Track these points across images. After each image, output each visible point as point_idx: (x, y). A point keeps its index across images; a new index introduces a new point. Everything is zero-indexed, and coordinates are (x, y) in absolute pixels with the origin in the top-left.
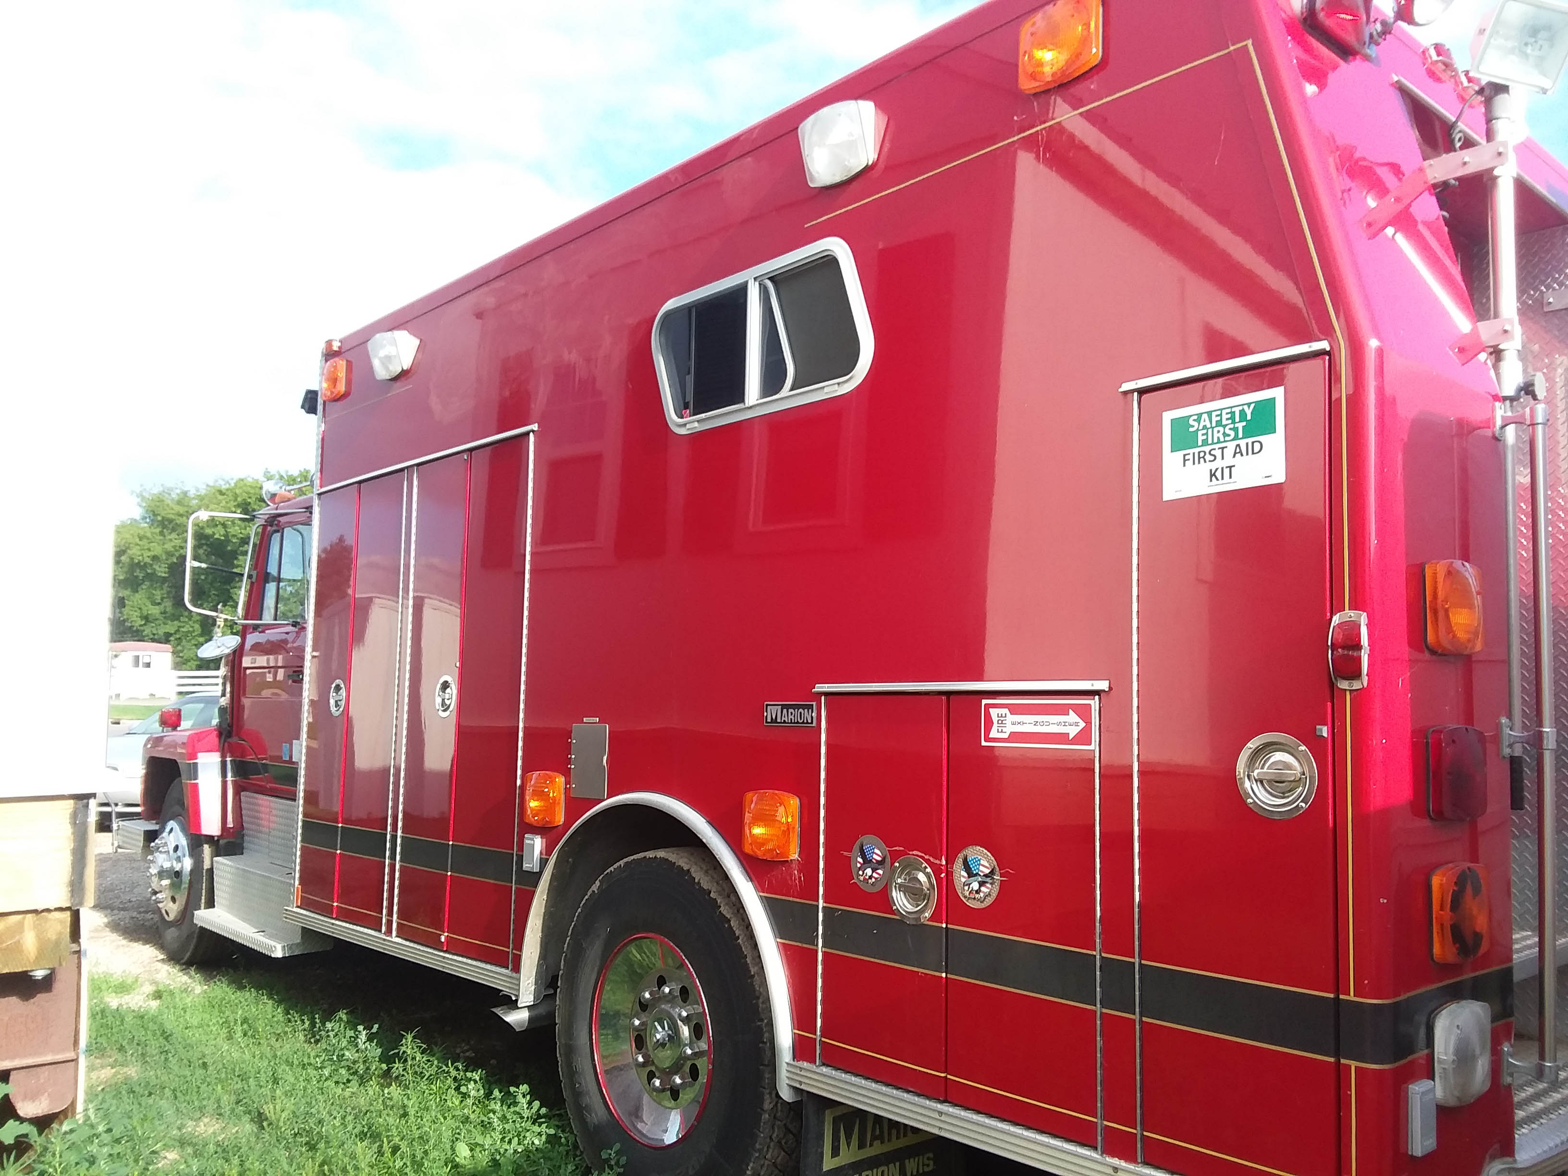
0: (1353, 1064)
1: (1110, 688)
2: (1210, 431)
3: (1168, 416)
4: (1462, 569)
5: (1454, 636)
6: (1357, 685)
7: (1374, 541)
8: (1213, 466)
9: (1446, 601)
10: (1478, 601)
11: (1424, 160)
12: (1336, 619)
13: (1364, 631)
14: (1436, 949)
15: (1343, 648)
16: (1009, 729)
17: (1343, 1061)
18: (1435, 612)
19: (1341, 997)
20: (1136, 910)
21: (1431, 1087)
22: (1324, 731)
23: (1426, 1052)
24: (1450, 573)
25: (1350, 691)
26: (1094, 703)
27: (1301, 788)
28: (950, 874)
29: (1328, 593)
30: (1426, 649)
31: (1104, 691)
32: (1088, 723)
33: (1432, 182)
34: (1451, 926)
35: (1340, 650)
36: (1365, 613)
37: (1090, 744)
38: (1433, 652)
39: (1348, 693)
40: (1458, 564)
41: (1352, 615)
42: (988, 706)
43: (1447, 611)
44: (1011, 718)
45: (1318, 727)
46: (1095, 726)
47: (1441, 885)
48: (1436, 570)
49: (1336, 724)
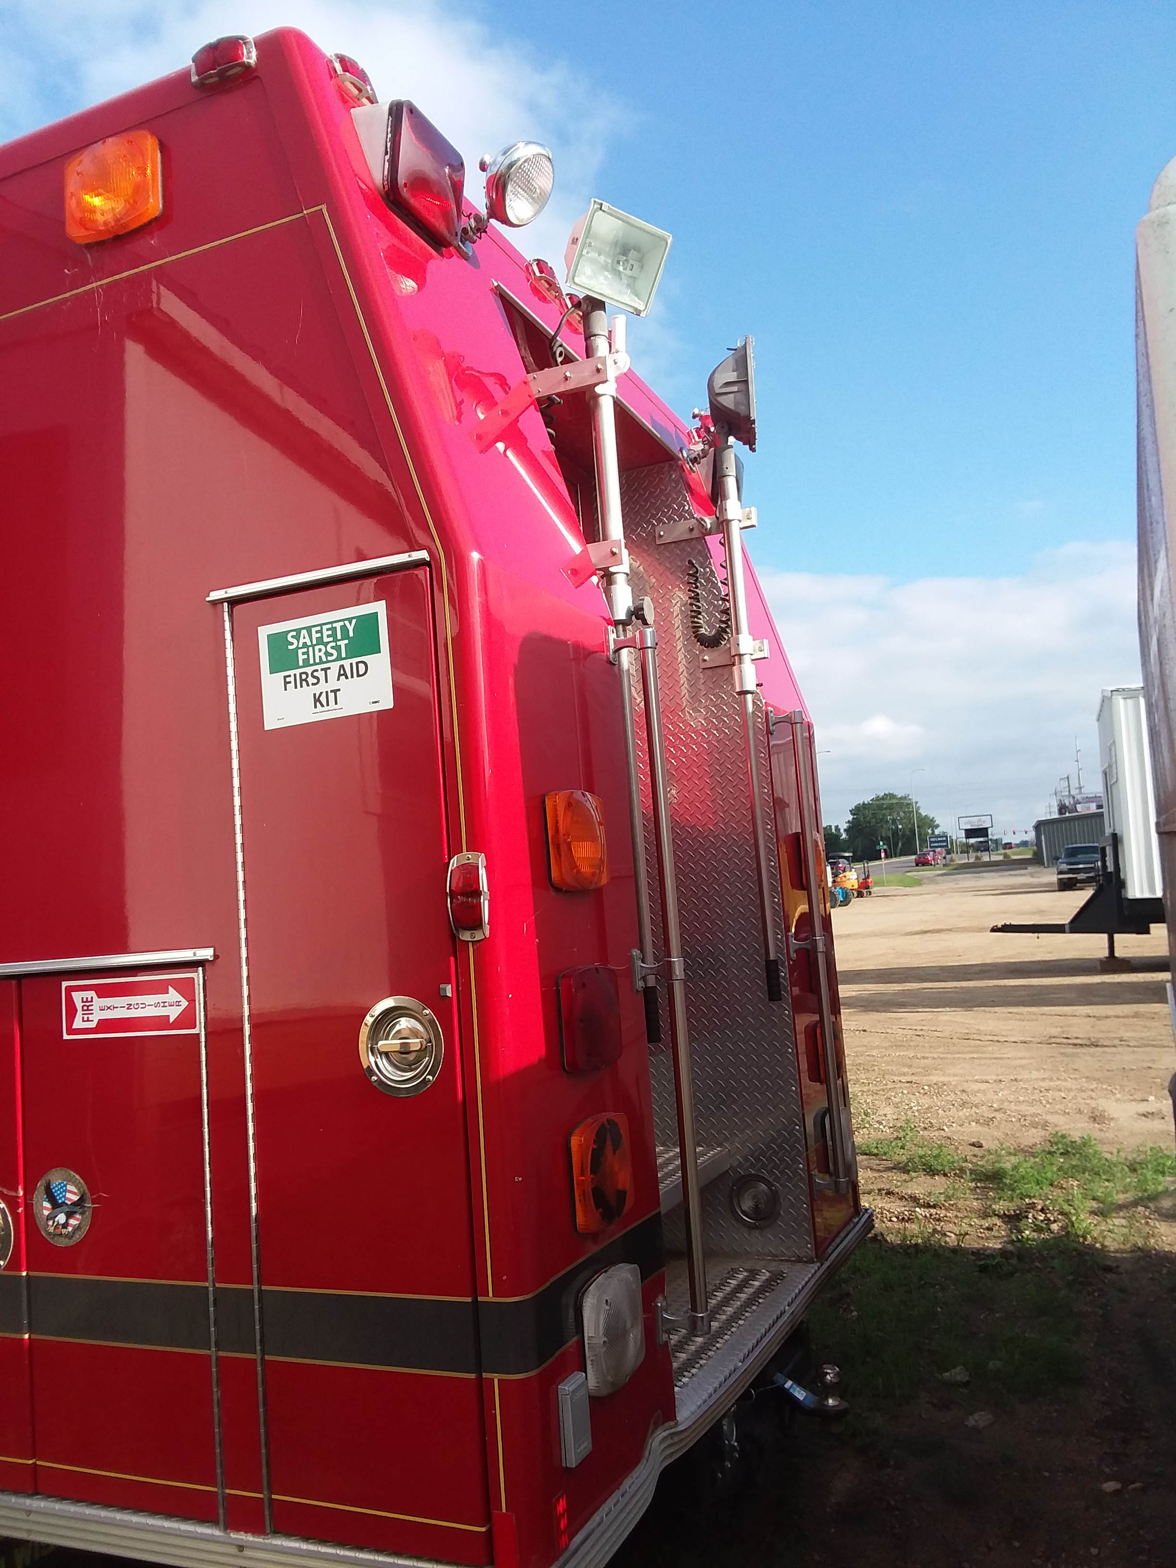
0: (496, 1378)
1: (216, 956)
2: (311, 649)
3: (264, 632)
4: (582, 799)
5: (578, 872)
6: (479, 936)
7: (488, 772)
8: (317, 690)
9: (567, 835)
10: (600, 831)
11: (528, 373)
12: (454, 863)
13: (482, 872)
14: (580, 1218)
15: (462, 894)
16: (97, 1016)
17: (485, 1375)
18: (558, 847)
19: (480, 1299)
20: (253, 1225)
21: (581, 1381)
22: (449, 990)
23: (575, 1339)
24: (571, 805)
25: (472, 942)
26: (198, 976)
27: (427, 1058)
28: (29, 1207)
29: (445, 832)
30: (551, 888)
31: (207, 961)
32: (192, 1001)
33: (537, 397)
34: (593, 1189)
35: (459, 897)
36: (483, 854)
37: (195, 1027)
38: (558, 890)
39: (470, 945)
40: (578, 794)
41: (470, 857)
42: (69, 989)
43: (569, 844)
44: (98, 1002)
45: (442, 986)
46: (200, 1004)
47: (580, 1145)
48: (556, 803)
49: (460, 982)
